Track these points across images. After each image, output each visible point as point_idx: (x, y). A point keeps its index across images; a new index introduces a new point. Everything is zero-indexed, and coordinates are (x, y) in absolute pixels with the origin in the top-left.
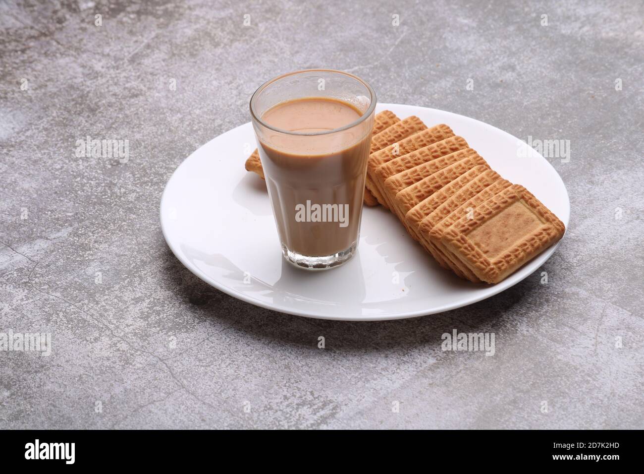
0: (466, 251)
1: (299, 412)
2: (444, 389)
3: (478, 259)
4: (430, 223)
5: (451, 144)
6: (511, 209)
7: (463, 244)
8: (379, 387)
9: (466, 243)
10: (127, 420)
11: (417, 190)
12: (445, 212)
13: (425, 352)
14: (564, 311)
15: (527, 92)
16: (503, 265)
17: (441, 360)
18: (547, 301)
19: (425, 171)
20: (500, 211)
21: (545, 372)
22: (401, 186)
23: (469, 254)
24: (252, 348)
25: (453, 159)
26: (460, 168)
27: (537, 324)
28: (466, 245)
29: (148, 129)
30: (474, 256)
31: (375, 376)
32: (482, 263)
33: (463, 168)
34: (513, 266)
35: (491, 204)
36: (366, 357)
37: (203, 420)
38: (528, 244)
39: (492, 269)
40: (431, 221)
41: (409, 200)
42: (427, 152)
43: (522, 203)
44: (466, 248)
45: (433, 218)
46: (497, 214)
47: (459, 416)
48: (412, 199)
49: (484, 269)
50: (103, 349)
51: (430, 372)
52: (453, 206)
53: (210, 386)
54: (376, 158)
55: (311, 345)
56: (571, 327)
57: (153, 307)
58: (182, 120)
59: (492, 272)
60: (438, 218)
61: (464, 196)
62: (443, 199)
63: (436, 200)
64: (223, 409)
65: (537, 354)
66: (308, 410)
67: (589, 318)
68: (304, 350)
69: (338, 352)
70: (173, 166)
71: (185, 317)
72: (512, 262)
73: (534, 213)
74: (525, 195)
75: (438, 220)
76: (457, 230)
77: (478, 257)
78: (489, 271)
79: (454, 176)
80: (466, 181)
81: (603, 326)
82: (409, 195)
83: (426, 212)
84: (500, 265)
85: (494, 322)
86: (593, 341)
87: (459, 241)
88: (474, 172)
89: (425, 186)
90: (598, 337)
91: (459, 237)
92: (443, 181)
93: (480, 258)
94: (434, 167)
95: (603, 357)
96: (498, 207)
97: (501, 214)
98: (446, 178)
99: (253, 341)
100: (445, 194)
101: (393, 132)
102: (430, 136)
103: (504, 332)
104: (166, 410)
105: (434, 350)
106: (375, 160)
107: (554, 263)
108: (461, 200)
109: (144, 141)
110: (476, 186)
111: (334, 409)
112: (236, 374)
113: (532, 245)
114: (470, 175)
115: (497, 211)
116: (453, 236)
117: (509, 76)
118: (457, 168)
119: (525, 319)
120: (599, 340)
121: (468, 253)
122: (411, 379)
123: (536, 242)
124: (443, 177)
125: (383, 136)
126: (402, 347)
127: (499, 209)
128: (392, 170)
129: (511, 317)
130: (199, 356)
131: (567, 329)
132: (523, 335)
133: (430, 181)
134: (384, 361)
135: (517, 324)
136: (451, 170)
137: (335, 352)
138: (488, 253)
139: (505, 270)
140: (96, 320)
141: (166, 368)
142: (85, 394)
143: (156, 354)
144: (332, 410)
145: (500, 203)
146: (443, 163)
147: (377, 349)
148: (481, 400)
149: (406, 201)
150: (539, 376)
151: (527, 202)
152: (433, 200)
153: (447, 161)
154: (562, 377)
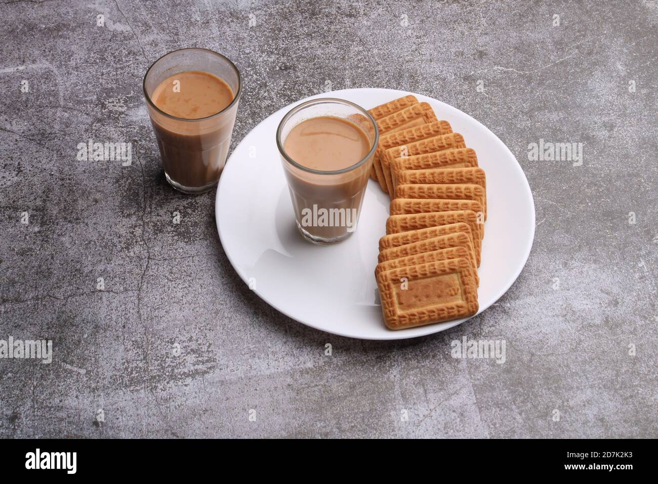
0: (384, 296)
1: (186, 358)
2: (293, 394)
3: (389, 307)
4: (386, 256)
5: (468, 191)
6: (446, 278)
7: (386, 290)
8: (255, 367)
9: (389, 290)
10: (82, 297)
11: (405, 221)
12: (404, 252)
13: (313, 354)
14: (435, 372)
15: (601, 156)
16: (405, 320)
17: (316, 367)
18: (434, 357)
19: (427, 206)
20: (435, 276)
21: (371, 420)
22: (399, 210)
23: (385, 300)
24: (211, 282)
25: (456, 206)
26: (451, 218)
27: (408, 373)
28: (388, 292)
29: (332, 49)
30: (388, 303)
31: (262, 356)
32: (390, 311)
33: (453, 219)
34: (413, 324)
35: (432, 268)
36: (272, 335)
37: (124, 327)
38: (437, 312)
39: (394, 320)
40: (388, 255)
41: (393, 226)
42: (444, 190)
43: (458, 276)
44: (386, 294)
45: (392, 253)
46: (430, 277)
47: (280, 425)
48: (396, 227)
49: (389, 317)
50: (125, 227)
51: (299, 374)
52: (413, 250)
53: (156, 299)
54: (405, 176)
55: (249, 302)
56: (425, 391)
57: (187, 208)
58: (359, 53)
59: (393, 322)
60: (395, 255)
61: (427, 247)
62: (415, 239)
63: (409, 238)
64: (144, 324)
65: (381, 401)
66: (194, 358)
67: (445, 390)
68: (242, 305)
69: (260, 319)
70: (315, 91)
71: (198, 229)
72: (414, 321)
73: (461, 289)
74: (464, 271)
75: (394, 257)
76: (389, 277)
77: (390, 305)
78: (391, 320)
79: (442, 222)
80: (443, 232)
81: (446, 403)
82: (395, 222)
83: (395, 244)
84: (403, 319)
85: (382, 354)
86: (426, 413)
87: (385, 286)
88: (454, 228)
89: (413, 221)
90: (434, 411)
91: (386, 283)
92: (431, 223)
93: (391, 307)
94: (436, 206)
95: (420, 431)
96: (435, 273)
97: (434, 279)
98: (434, 221)
99: (218, 277)
100: (419, 236)
101: (442, 157)
102: (462, 176)
103: (379, 368)
104: (111, 303)
105: (320, 356)
106: (403, 178)
107: (471, 324)
108: (423, 248)
109: (318, 58)
110: (442, 243)
111: (210, 368)
112: (181, 299)
113: (439, 315)
114: (450, 229)
115: (431, 275)
116: (383, 280)
117: (603, 134)
118: (449, 216)
119: (404, 364)
120: (433, 413)
121: (385, 298)
122: (282, 373)
123: (444, 313)
124: (432, 219)
125: (431, 158)
126: (303, 340)
127: (434, 274)
128: (405, 193)
129: (396, 357)
130: (174, 268)
131: (421, 391)
132: (388, 378)
133: (420, 218)
134: (280, 346)
135: (394, 365)
136: (442, 217)
137: (257, 318)
138: (401, 305)
139: (405, 324)
140: (144, 199)
141: (145, 267)
142: (79, 258)
143: (151, 251)
144: (208, 369)
145: (438, 270)
146: (446, 206)
147: (286, 332)
148: (307, 420)
149: (391, 226)
150: (363, 421)
151: (462, 277)
152: (406, 236)
153: (449, 206)
154: (376, 432)
